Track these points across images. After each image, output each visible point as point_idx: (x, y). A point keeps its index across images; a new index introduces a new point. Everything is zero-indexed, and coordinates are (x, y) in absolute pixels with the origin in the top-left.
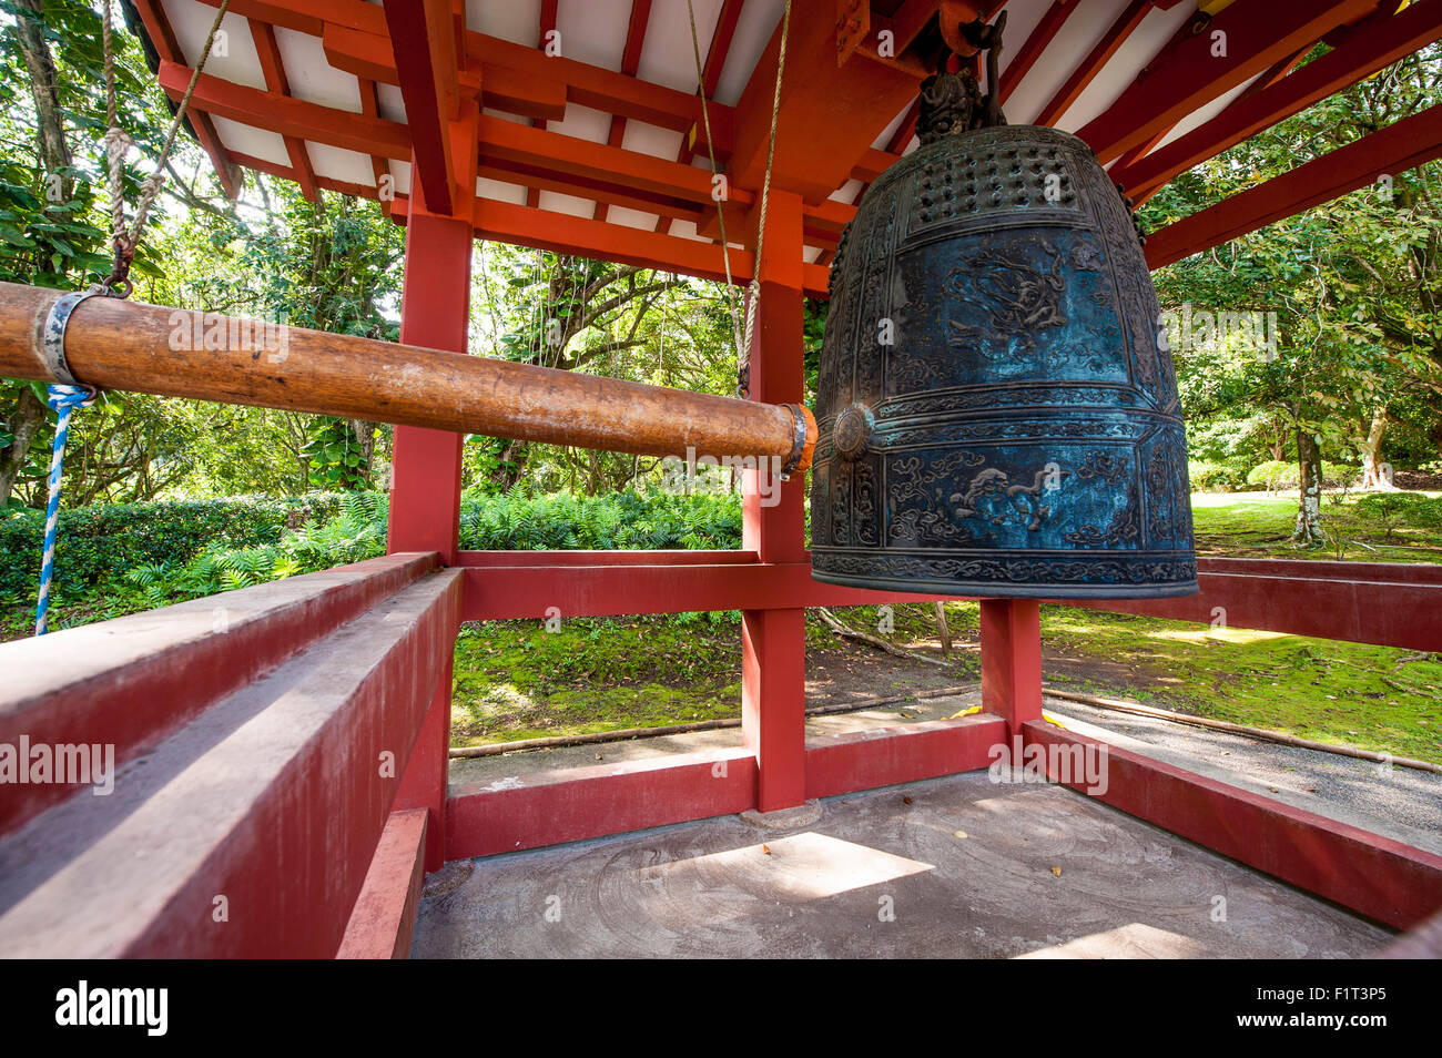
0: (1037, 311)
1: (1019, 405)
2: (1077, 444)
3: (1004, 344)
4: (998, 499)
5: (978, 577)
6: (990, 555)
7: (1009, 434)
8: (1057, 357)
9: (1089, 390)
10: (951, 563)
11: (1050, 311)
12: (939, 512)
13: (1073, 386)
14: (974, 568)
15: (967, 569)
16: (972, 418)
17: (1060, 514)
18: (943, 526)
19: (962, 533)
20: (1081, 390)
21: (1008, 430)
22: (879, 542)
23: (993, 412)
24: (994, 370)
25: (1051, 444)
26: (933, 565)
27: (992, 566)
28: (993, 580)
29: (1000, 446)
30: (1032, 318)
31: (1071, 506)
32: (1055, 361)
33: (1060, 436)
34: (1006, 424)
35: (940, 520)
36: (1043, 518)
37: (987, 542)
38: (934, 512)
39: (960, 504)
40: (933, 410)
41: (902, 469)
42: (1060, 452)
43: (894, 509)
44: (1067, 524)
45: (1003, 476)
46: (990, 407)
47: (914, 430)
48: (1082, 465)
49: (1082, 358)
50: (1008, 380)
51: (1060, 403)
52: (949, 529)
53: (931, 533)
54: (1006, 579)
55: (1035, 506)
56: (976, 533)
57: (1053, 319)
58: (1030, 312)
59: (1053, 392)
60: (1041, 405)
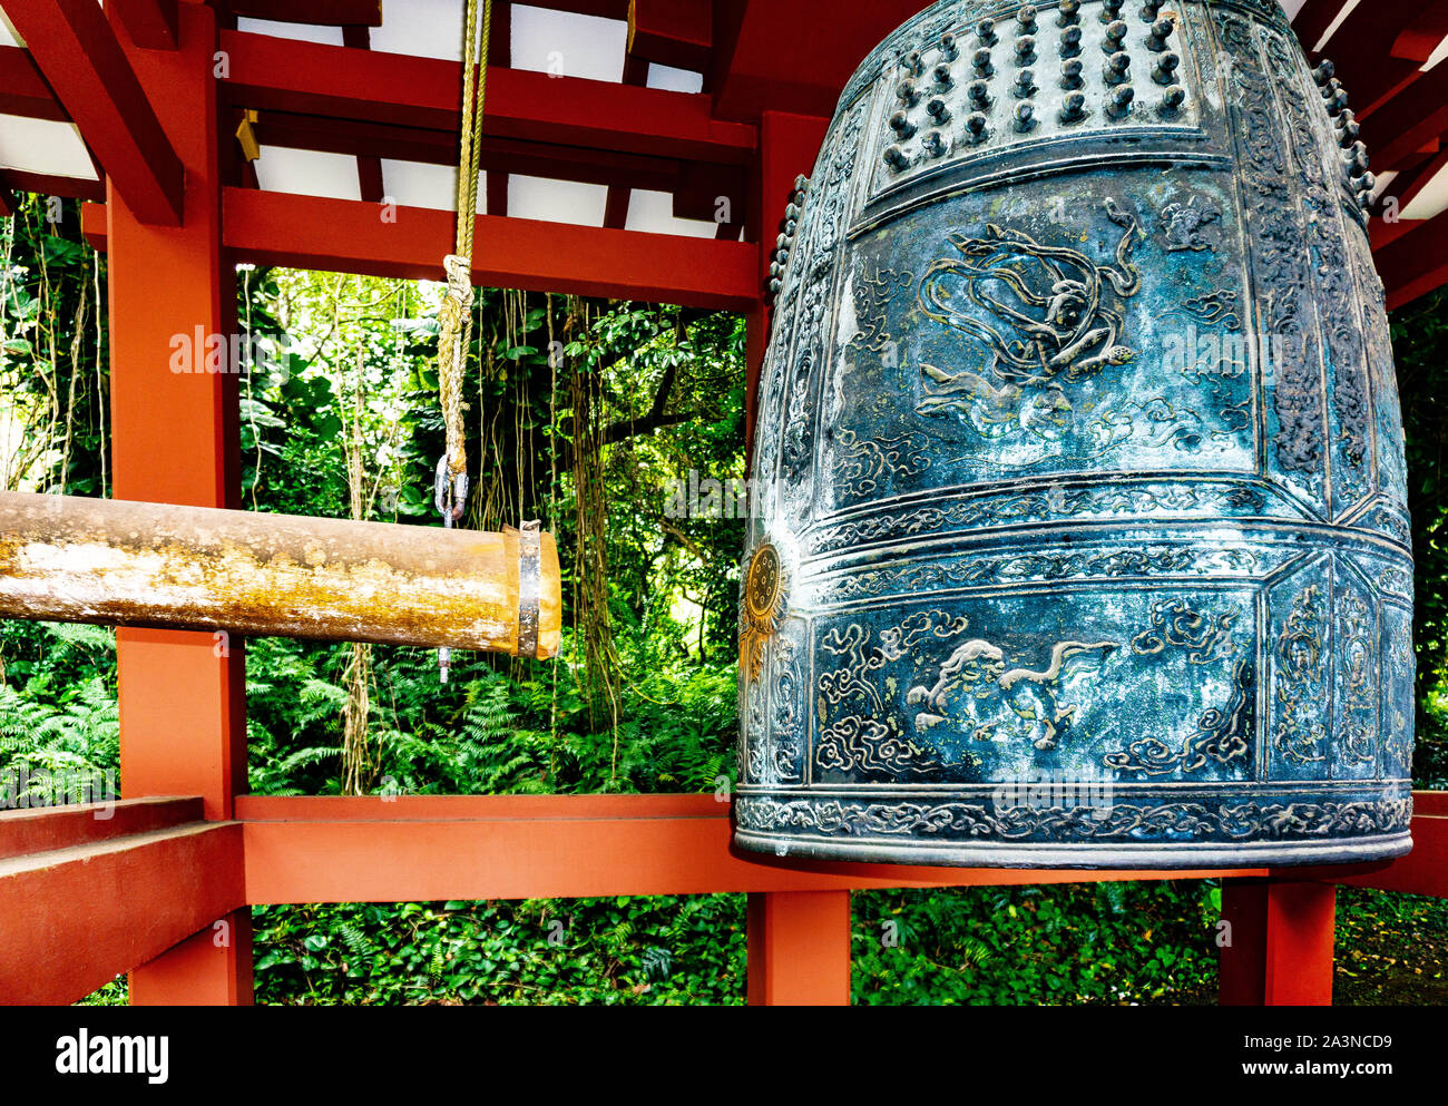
0: (1078, 339)
1: (1033, 520)
2: (1134, 590)
3: (1012, 406)
4: (985, 696)
5: (947, 833)
6: (968, 795)
7: (1011, 576)
8: (1107, 425)
9: (1169, 488)
10: (904, 809)
11: (1104, 338)
12: (890, 720)
13: (1137, 481)
14: (941, 817)
15: (931, 820)
16: (948, 548)
17: (1094, 721)
18: (895, 744)
19: (925, 756)
20: (1151, 488)
21: (1010, 569)
22: (801, 773)
23: (987, 536)
24: (991, 457)
25: (1086, 592)
26: (878, 813)
27: (970, 813)
28: (970, 837)
29: (995, 598)
30: (1065, 354)
31: (1117, 704)
32: (1105, 435)
33: (1104, 577)
34: (1007, 556)
35: (892, 734)
36: (1062, 727)
37: (965, 773)
38: (882, 720)
39: (925, 706)
40: (885, 537)
41: (837, 647)
42: (1103, 606)
43: (824, 718)
44: (1106, 737)
45: (995, 652)
46: (980, 527)
47: (856, 574)
48: (1142, 629)
49: (1160, 427)
50: (1016, 474)
51: (1105, 515)
52: (905, 751)
53: (876, 757)
54: (994, 836)
55: (1050, 709)
56: (948, 756)
57: (1108, 352)
58: (1064, 342)
59: (1097, 495)
60: (1071, 519)
